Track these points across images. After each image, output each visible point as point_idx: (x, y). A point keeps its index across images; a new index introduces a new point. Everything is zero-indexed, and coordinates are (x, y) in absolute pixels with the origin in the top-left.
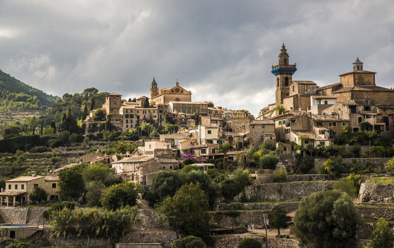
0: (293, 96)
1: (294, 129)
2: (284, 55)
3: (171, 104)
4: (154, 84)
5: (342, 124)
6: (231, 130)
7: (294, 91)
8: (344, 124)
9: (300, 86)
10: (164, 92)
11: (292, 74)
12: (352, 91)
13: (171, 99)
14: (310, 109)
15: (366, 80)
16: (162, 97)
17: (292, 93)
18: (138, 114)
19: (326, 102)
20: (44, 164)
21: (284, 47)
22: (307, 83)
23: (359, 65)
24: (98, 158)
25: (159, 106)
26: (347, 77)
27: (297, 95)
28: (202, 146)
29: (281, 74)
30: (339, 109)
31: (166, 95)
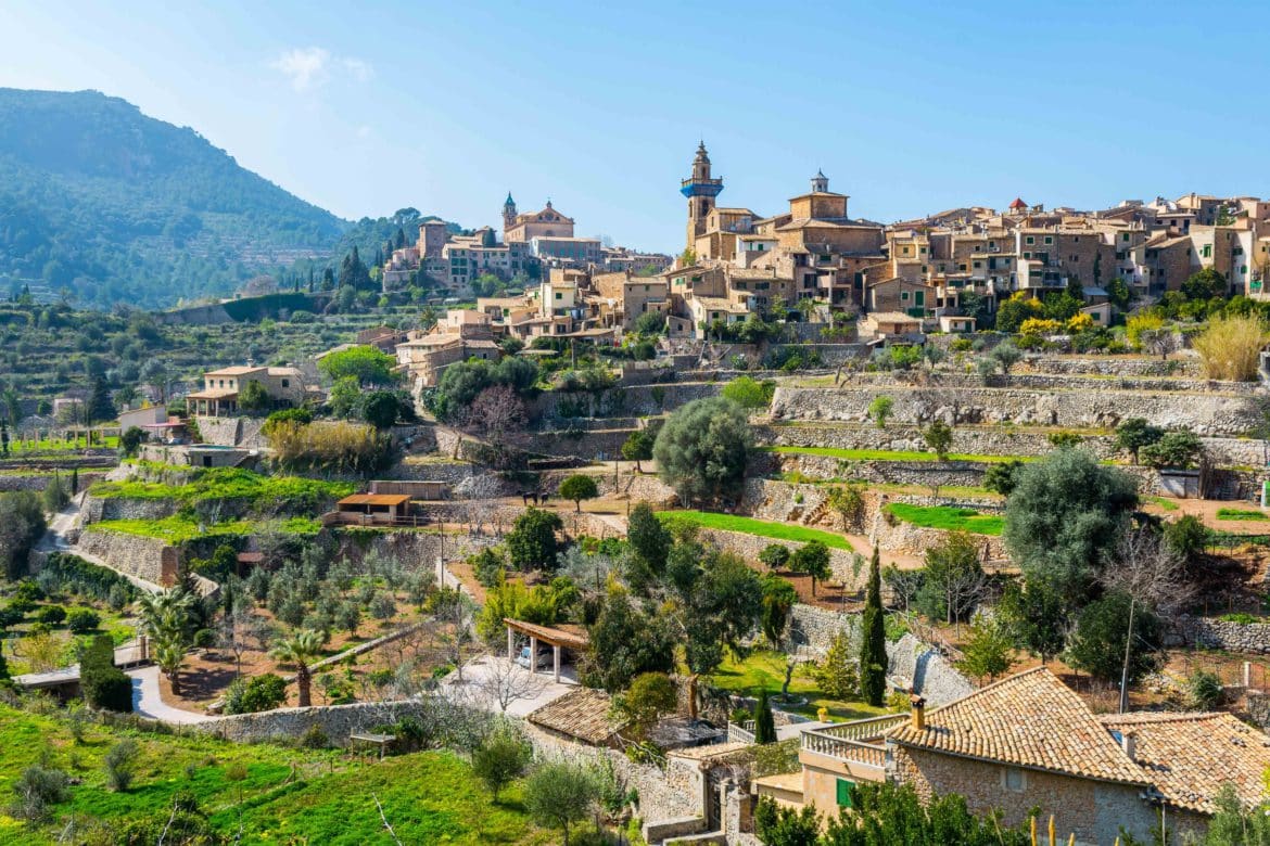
0: (711, 235)
1: (699, 291)
2: (703, 162)
3: (535, 242)
4: (510, 204)
5: (780, 285)
6: (598, 293)
7: (713, 225)
8: (783, 286)
9: (723, 216)
10: (526, 219)
11: (715, 196)
12: (806, 230)
13: (538, 233)
14: (734, 258)
15: (832, 209)
16: (522, 229)
17: (710, 230)
18: (474, 259)
19: (761, 247)
20: (308, 345)
21: (702, 147)
22: (736, 212)
23: (822, 183)
24: (383, 335)
25: (513, 245)
26: (800, 204)
27: (717, 233)
28: (545, 320)
29: (695, 195)
30: (778, 259)
31: (529, 225)
